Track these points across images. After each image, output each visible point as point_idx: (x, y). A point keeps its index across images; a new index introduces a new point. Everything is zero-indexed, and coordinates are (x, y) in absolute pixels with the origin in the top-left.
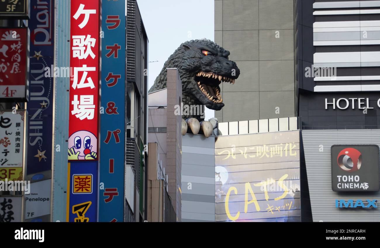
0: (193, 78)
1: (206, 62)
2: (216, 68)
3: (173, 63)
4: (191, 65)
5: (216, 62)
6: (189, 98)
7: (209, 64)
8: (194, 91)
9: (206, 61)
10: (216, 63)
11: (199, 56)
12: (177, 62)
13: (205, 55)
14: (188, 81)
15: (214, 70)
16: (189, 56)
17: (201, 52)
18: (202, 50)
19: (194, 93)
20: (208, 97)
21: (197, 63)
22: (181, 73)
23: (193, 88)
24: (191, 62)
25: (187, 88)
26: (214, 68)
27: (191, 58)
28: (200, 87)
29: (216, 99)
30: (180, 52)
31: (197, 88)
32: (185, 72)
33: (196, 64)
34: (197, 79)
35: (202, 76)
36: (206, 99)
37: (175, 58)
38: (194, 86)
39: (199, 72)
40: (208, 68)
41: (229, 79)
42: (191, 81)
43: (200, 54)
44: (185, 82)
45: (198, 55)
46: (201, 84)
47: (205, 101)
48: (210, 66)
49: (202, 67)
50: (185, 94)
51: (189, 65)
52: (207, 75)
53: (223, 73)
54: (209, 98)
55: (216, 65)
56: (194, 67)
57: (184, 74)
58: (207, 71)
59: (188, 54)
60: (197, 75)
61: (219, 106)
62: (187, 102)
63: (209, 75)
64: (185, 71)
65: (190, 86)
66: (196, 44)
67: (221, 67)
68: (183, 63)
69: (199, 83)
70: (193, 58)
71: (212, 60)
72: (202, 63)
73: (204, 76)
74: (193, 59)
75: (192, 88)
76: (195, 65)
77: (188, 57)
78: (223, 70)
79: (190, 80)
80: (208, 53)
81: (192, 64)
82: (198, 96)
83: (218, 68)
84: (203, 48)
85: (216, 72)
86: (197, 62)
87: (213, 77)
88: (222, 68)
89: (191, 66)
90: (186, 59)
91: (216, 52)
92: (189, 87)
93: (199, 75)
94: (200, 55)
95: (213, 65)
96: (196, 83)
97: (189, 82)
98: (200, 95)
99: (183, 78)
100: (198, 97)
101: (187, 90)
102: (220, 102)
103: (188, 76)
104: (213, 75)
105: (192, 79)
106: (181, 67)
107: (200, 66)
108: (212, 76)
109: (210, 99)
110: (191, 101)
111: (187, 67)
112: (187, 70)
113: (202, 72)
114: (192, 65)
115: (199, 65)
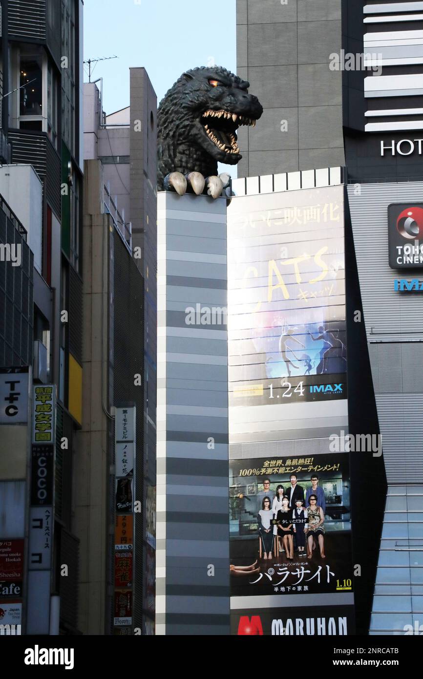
0: (198, 120)
1: (214, 96)
3: (171, 100)
4: (193, 100)
5: (228, 95)
6: (194, 150)
7: (219, 98)
8: (200, 138)
9: (214, 94)
11: (206, 88)
12: (175, 98)
13: (213, 86)
14: (192, 125)
15: (226, 106)
16: (192, 88)
17: (208, 83)
18: (210, 79)
19: (200, 141)
20: (218, 145)
21: (202, 98)
22: (181, 114)
23: (198, 134)
24: (195, 97)
25: (190, 134)
26: (226, 103)
27: (195, 91)
28: (208, 132)
29: (231, 148)
30: (181, 85)
31: (203, 133)
34: (204, 121)
35: (209, 116)
36: (216, 149)
37: (174, 94)
38: (199, 131)
39: (206, 111)
40: (217, 104)
41: (247, 119)
42: (195, 125)
43: (207, 86)
44: (188, 125)
45: (203, 87)
46: (208, 128)
47: (215, 151)
48: (220, 101)
49: (209, 103)
50: (188, 143)
51: (191, 101)
52: (216, 115)
53: (238, 110)
54: (220, 147)
55: (228, 99)
56: (199, 104)
57: (186, 114)
58: (217, 109)
59: (191, 85)
60: (203, 116)
61: (234, 159)
62: (191, 155)
63: (219, 114)
64: (186, 110)
65: (194, 131)
66: (202, 71)
67: (235, 102)
68: (184, 98)
69: (206, 127)
70: (197, 90)
71: (224, 93)
72: (210, 98)
73: (212, 116)
74: (197, 92)
75: (196, 134)
76: (200, 100)
77: (190, 91)
78: (238, 105)
79: (194, 123)
80: (217, 83)
83: (230, 103)
84: (211, 76)
85: (229, 108)
86: (203, 96)
87: (225, 116)
88: (237, 103)
90: (188, 93)
91: (228, 83)
92: (193, 133)
93: (206, 115)
95: (224, 100)
96: (201, 126)
97: (192, 126)
98: (208, 143)
99: (184, 120)
100: (205, 147)
101: (190, 137)
102: (235, 152)
103: (191, 118)
104: (225, 113)
105: (197, 122)
106: (182, 104)
107: (207, 102)
108: (223, 115)
109: (221, 148)
110: (196, 154)
111: (189, 104)
112: (189, 109)
113: (210, 110)
114: (196, 101)
115: (205, 100)
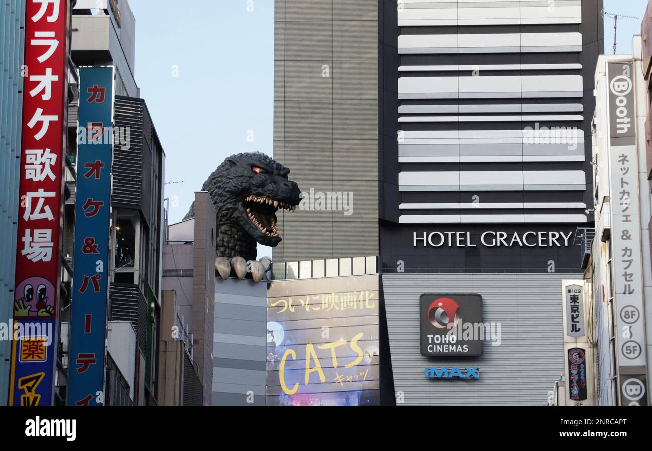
0: (240, 203)
1: (257, 183)
2: (272, 190)
3: (215, 183)
4: (237, 185)
6: (236, 231)
7: (262, 185)
8: (241, 221)
9: (257, 181)
10: (271, 183)
11: (249, 175)
12: (219, 181)
13: (256, 173)
14: (234, 208)
15: (269, 193)
16: (235, 174)
17: (251, 169)
18: (253, 166)
19: (242, 223)
20: (260, 228)
22: (225, 197)
23: (241, 217)
24: (238, 182)
25: (233, 216)
26: (268, 190)
27: (238, 176)
28: (250, 215)
29: (271, 231)
30: (225, 169)
31: (245, 216)
32: (229, 196)
34: (246, 205)
35: (252, 200)
36: (257, 232)
37: (218, 177)
38: (241, 214)
39: (249, 195)
40: (260, 190)
41: (287, 205)
42: (238, 208)
43: (250, 172)
44: (230, 208)
45: (247, 173)
46: (250, 211)
47: (256, 234)
48: (263, 187)
49: (252, 189)
50: (230, 224)
51: (235, 187)
52: (259, 200)
53: (279, 197)
54: (261, 231)
55: (270, 187)
56: (242, 189)
57: (229, 198)
58: (259, 195)
59: (234, 171)
60: (246, 200)
61: (274, 241)
62: (233, 235)
63: (261, 200)
64: (229, 194)
65: (236, 214)
66: (245, 158)
67: (277, 190)
68: (228, 183)
69: (248, 210)
70: (241, 176)
71: (266, 180)
72: (253, 184)
73: (254, 201)
74: (241, 178)
75: (238, 217)
76: (244, 186)
77: (234, 176)
78: (279, 193)
79: (236, 206)
80: (260, 170)
83: (273, 190)
84: (254, 163)
85: (271, 196)
86: (246, 182)
87: (267, 202)
88: (278, 191)
89: (238, 188)
90: (231, 178)
91: (270, 170)
92: (235, 216)
93: (249, 199)
95: (267, 187)
96: (244, 210)
97: (235, 209)
98: (250, 225)
99: (227, 203)
100: (247, 229)
101: (232, 220)
102: (276, 235)
103: (234, 201)
104: (267, 199)
105: (239, 205)
106: (225, 188)
107: (250, 188)
108: (265, 201)
110: (237, 235)
111: (233, 189)
112: (232, 193)
113: (252, 195)
114: (239, 186)
115: (248, 186)
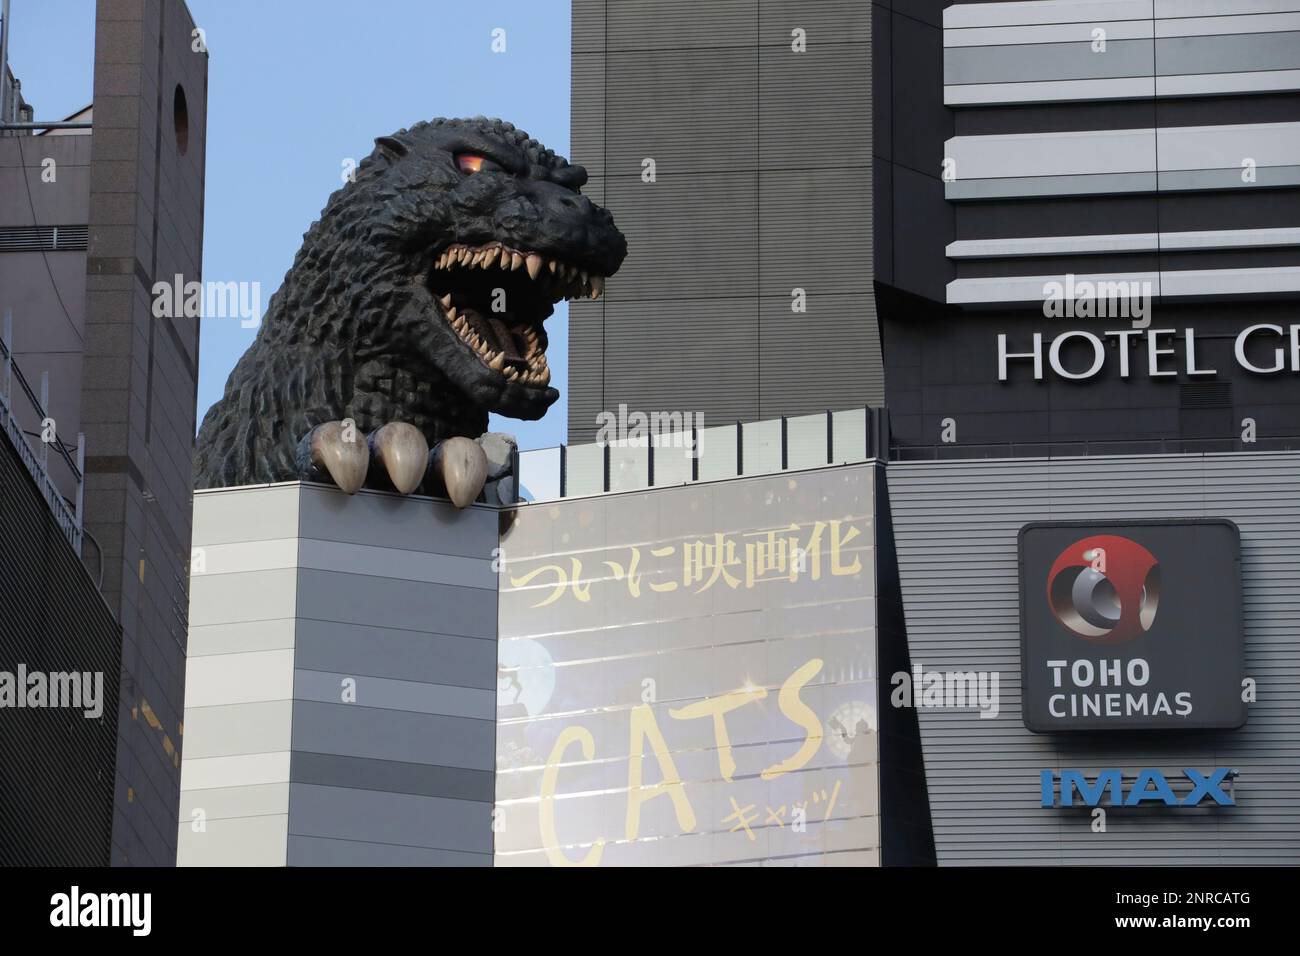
0: (420, 278)
1: (470, 199)
2: (515, 217)
3: (340, 225)
4: (406, 215)
5: (516, 196)
6: (408, 376)
7: (484, 206)
8: (424, 334)
9: (471, 194)
10: (515, 198)
11: (445, 179)
12: (352, 216)
13: (468, 172)
14: (400, 295)
15: (508, 230)
16: (402, 181)
17: (452, 164)
18: (460, 152)
19: (425, 343)
20: (483, 355)
21: (432, 207)
22: (368, 261)
23: (422, 322)
24: (408, 203)
25: (395, 323)
26: (505, 219)
27: (411, 187)
28: (451, 315)
29: (522, 367)
30: (370, 175)
31: (436, 321)
32: (382, 254)
33: (429, 210)
34: (439, 282)
35: (456, 264)
36: (475, 366)
37: (348, 204)
38: (422, 312)
39: (444, 249)
40: (479, 224)
41: (574, 272)
42: (412, 294)
43: (451, 171)
44: (387, 297)
45: (438, 175)
46: (452, 304)
47: (471, 374)
48: (490, 214)
49: (454, 223)
50: (389, 356)
51: (399, 219)
52: (478, 258)
53: (544, 241)
54: (488, 362)
55: (512, 208)
56: (420, 225)
57: (382, 262)
58: (477, 241)
59: (399, 172)
60: (437, 267)
61: (531, 397)
62: (400, 393)
63: (485, 258)
64: (384, 249)
65: (407, 314)
66: (435, 131)
67: (535, 217)
68: (377, 213)
69: (446, 300)
70: (419, 186)
71: (501, 189)
72: (456, 205)
73: (463, 264)
74: (419, 192)
75: (414, 324)
76: (427, 214)
77: (397, 189)
78: (544, 226)
79: (406, 289)
80: (482, 163)
81: (413, 213)
82: (441, 355)
83: (521, 219)
84: (460, 142)
85: (515, 236)
86: (436, 202)
87: (504, 262)
88: (541, 220)
89: (409, 221)
90: (389, 197)
91: (518, 162)
92: (403, 321)
93: (446, 261)
94: (447, 172)
95: (502, 210)
96: (430, 297)
97: (403, 299)
98: (449, 348)
99: (377, 281)
100: (441, 362)
101: (396, 335)
102: (537, 378)
103: (398, 272)
104: (504, 252)
105: (417, 284)
106: (369, 230)
107: (447, 221)
108: (498, 258)
109: (491, 364)
110: (414, 390)
111: (391, 228)
112: (386, 240)
113: (457, 245)
114: (412, 217)
115: (442, 213)
